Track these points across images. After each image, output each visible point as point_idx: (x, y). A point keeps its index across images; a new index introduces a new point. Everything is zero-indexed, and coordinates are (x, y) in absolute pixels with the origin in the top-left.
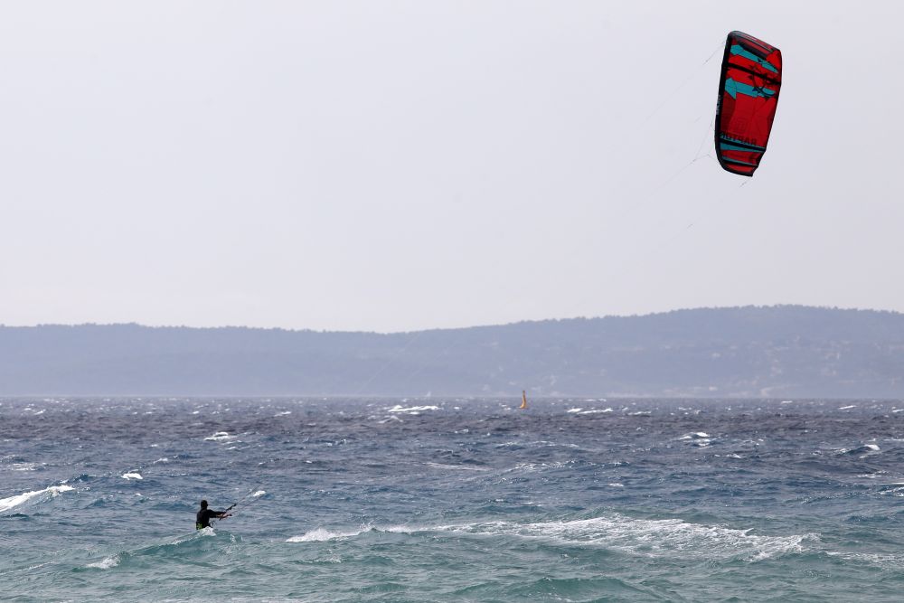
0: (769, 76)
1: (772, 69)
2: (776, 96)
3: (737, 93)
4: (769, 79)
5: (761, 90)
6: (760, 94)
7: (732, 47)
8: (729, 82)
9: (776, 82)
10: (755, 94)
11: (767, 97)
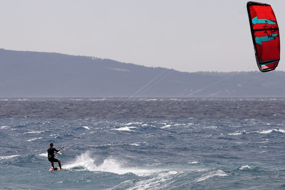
0: (273, 27)
1: (272, 23)
2: (278, 36)
3: (262, 42)
4: (273, 29)
5: (271, 36)
6: (272, 38)
7: (252, 20)
8: (257, 39)
9: (276, 29)
10: (269, 39)
11: (275, 38)
